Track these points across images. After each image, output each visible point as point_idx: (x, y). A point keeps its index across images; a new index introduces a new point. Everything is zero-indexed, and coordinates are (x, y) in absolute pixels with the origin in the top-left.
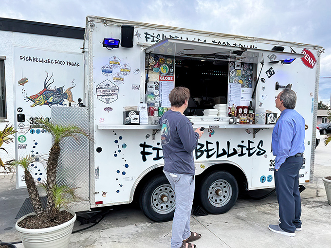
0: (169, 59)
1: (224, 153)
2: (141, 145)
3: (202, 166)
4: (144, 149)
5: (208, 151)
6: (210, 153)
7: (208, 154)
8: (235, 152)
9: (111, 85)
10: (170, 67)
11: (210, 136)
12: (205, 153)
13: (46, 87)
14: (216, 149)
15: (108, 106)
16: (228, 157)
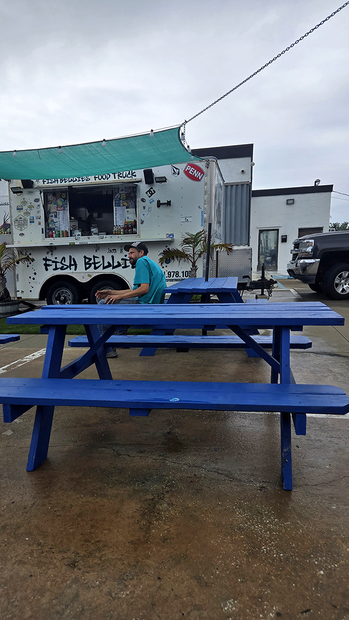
0: (64, 194)
1: (109, 265)
2: (44, 259)
3: (90, 276)
4: (46, 262)
5: (95, 263)
6: (97, 265)
7: (95, 266)
8: (119, 265)
9: (23, 218)
10: (65, 199)
11: (96, 251)
12: (93, 265)
13: (5, 222)
14: (102, 262)
15: (21, 232)
16: (113, 268)
